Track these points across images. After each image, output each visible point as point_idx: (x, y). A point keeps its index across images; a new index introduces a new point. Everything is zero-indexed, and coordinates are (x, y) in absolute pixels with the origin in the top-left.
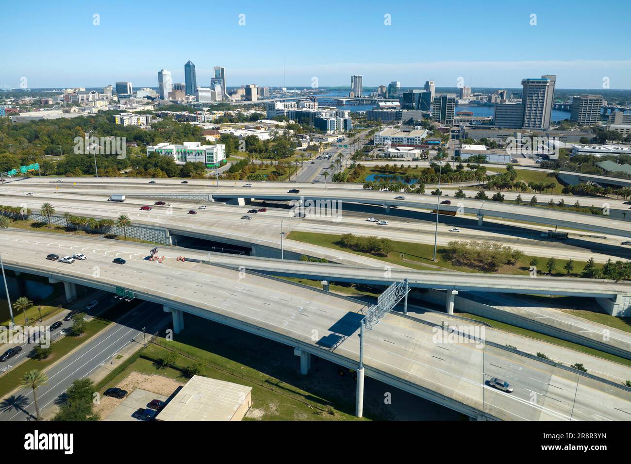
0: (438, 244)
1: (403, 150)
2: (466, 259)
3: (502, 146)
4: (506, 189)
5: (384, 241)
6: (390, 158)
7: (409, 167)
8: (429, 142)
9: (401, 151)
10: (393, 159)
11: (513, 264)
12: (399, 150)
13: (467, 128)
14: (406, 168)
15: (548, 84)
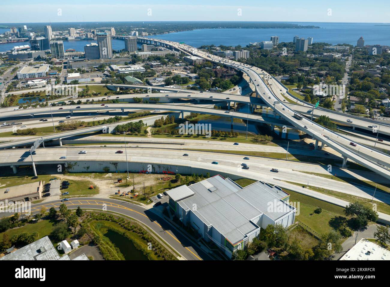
0: (55, 125)
1: (36, 81)
2: (66, 128)
3: (89, 71)
4: (83, 97)
5: (33, 129)
6: (29, 87)
7: (41, 91)
8: (51, 73)
9: (35, 83)
10: (32, 87)
11: (82, 126)
12: (34, 82)
13: (71, 61)
14: (39, 92)
15: (107, 36)
